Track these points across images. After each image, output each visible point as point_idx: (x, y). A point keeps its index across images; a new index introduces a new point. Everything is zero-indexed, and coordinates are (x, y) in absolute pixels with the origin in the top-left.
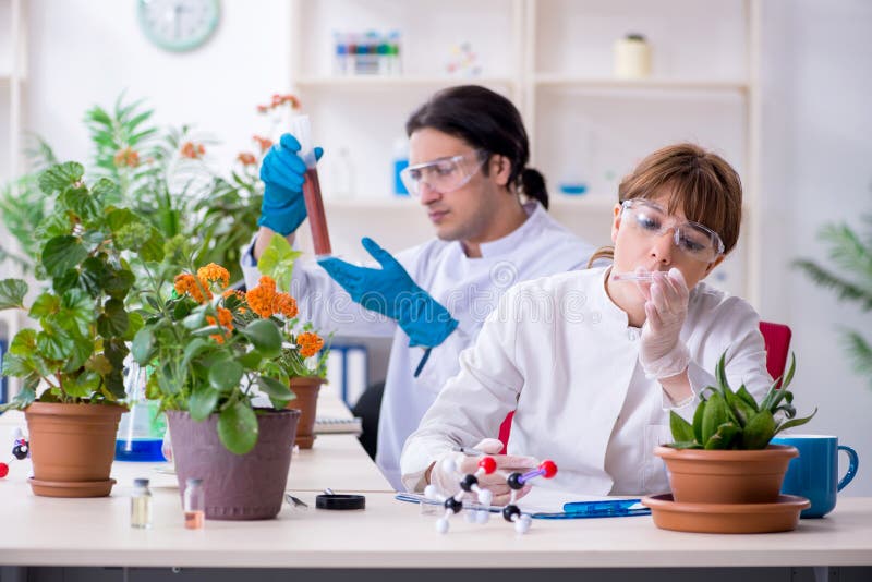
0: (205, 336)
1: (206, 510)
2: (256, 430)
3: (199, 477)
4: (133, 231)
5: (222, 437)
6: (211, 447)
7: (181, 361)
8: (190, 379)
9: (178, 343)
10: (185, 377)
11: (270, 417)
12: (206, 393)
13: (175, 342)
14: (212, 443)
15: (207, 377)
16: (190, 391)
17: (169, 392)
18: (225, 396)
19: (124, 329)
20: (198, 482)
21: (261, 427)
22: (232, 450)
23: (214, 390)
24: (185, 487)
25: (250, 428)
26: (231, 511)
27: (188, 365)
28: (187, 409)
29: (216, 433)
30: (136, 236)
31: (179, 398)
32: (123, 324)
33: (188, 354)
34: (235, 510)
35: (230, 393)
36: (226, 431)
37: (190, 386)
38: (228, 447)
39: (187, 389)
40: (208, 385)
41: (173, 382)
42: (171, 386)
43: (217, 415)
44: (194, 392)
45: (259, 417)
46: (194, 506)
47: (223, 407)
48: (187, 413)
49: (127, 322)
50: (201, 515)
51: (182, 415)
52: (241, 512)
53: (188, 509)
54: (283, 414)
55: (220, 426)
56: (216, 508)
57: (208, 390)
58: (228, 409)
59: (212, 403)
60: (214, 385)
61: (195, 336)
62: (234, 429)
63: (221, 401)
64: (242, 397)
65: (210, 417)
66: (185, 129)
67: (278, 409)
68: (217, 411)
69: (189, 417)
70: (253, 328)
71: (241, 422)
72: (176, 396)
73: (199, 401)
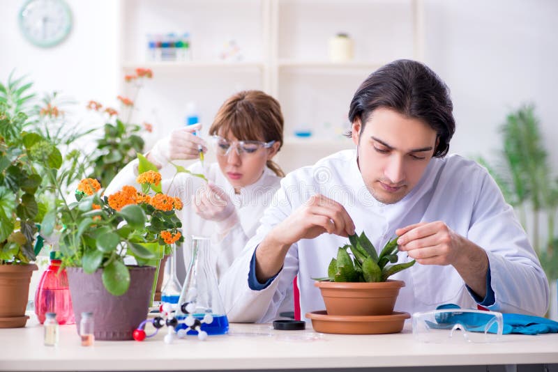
0: (92, 216)
1: (95, 334)
2: (128, 279)
3: (89, 312)
4: (42, 147)
5: (105, 283)
6: (97, 291)
7: (76, 234)
8: (82, 246)
9: (73, 221)
10: (79, 244)
11: (137, 270)
12: (94, 255)
13: (71, 221)
14: (98, 288)
15: (94, 244)
16: (82, 254)
17: (68, 254)
18: (106, 256)
19: (35, 214)
20: (90, 314)
21: (132, 277)
22: (113, 293)
23: (100, 252)
24: (81, 318)
25: (124, 277)
26: (111, 335)
27: (80, 237)
28: (81, 266)
29: (101, 282)
30: (44, 150)
31: (75, 259)
32: (35, 211)
33: (81, 229)
34: (114, 334)
35: (110, 255)
36: (108, 280)
37: (82, 250)
38: (108, 290)
39: (80, 252)
40: (95, 249)
41: (71, 248)
42: (70, 251)
43: (101, 270)
44: (84, 254)
45: (130, 270)
46: (87, 331)
47: (106, 264)
48: (80, 269)
49: (37, 209)
50: (92, 337)
51: (77, 269)
52: (118, 335)
53: (83, 333)
54: (146, 268)
55: (104, 276)
56: (101, 333)
57: (96, 252)
58: (109, 265)
59: (98, 261)
60: (100, 249)
61: (85, 217)
62: (113, 279)
63: (105, 260)
64: (118, 257)
65: (97, 271)
66: (55, 94)
67: (141, 265)
68: (102, 267)
69: (82, 271)
70: (126, 210)
71: (119, 274)
72: (72, 258)
73: (90, 259)
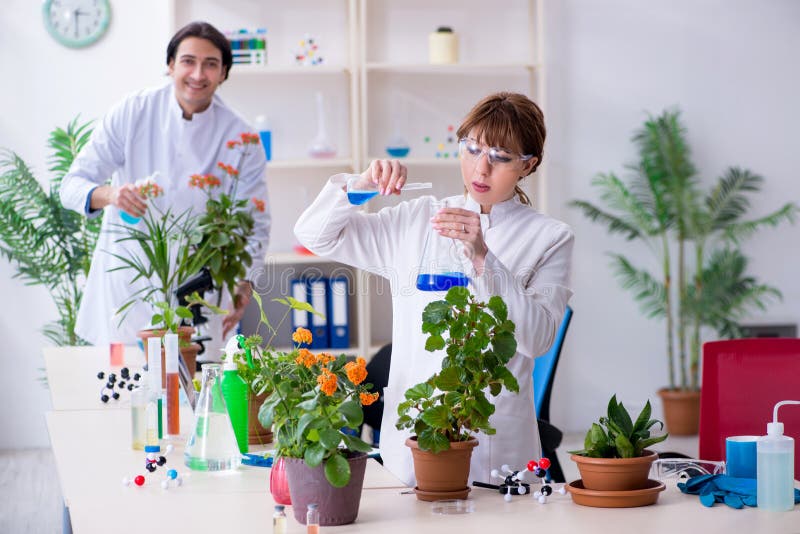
1: (320, 521)
2: (349, 472)
5: (327, 476)
6: (317, 481)
7: (296, 425)
12: (316, 450)
14: (319, 480)
21: (352, 470)
22: (336, 485)
23: (322, 448)
24: (306, 511)
25: (345, 471)
29: (324, 475)
36: (331, 473)
38: (332, 483)
46: (313, 521)
48: (300, 460)
51: (297, 461)
52: (336, 520)
53: (308, 523)
55: (326, 472)
57: (318, 447)
59: (320, 456)
60: (323, 445)
62: (335, 473)
63: (327, 452)
65: (320, 465)
68: (325, 460)
69: (307, 464)
71: (340, 467)
73: (312, 454)
